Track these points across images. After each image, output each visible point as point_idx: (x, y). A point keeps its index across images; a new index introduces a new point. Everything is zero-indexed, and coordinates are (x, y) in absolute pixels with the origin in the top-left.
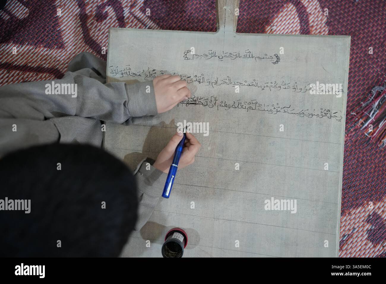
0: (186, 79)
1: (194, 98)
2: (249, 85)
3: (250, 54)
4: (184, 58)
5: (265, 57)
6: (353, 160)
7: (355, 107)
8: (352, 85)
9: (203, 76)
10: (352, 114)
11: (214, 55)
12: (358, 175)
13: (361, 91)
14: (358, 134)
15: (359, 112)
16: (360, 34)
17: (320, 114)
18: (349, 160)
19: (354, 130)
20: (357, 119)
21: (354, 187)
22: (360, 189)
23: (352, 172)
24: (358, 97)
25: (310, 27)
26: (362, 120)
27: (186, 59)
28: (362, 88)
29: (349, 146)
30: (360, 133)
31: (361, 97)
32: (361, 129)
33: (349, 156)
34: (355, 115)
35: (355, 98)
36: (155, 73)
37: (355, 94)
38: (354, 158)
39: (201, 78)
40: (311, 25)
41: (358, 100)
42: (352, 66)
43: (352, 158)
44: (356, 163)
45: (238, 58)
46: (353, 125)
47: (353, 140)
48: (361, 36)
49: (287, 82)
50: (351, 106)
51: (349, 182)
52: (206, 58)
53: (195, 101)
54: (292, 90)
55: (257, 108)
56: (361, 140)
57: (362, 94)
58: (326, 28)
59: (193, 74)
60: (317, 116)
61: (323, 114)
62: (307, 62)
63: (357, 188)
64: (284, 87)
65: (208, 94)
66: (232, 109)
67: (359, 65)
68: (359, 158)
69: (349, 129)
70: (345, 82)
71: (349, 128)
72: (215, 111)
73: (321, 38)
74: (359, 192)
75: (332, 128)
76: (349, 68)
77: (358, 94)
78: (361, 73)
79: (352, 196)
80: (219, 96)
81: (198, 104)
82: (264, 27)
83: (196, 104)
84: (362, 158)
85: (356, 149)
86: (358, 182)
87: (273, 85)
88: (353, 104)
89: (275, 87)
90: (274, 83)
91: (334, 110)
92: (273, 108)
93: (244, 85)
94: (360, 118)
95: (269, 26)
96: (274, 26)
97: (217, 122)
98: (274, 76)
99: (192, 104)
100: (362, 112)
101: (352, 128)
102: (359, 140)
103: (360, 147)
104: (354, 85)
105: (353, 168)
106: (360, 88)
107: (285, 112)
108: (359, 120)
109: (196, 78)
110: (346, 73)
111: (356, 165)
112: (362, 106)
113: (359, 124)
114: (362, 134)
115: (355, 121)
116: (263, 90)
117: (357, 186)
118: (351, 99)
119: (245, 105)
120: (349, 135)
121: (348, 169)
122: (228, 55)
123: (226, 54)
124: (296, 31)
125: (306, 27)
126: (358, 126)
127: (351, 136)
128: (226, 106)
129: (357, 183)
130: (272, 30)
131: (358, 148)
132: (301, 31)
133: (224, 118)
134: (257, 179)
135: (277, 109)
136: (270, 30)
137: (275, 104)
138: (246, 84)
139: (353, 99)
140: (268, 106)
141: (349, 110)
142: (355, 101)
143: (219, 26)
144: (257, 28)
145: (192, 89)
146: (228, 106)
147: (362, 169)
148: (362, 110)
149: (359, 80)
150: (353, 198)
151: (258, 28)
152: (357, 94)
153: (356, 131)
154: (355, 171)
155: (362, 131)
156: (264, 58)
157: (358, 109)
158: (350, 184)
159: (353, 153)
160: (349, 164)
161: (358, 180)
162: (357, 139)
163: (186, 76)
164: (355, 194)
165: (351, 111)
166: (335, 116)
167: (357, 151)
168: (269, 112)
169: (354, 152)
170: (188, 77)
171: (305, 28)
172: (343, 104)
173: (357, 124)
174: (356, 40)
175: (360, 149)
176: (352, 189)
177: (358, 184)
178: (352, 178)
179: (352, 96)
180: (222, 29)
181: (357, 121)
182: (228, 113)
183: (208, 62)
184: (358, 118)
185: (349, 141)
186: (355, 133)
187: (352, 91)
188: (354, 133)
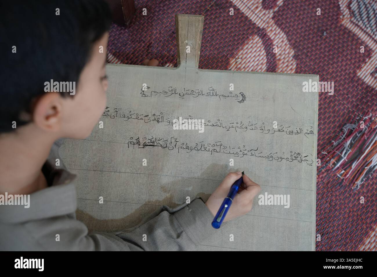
0: (143, 118)
1: (152, 140)
2: (213, 126)
3: (214, 92)
4: (142, 95)
5: (230, 95)
6: (326, 203)
7: (326, 146)
8: (322, 122)
9: (162, 115)
10: (323, 154)
11: (174, 92)
12: (331, 221)
13: (332, 129)
14: (330, 175)
15: (331, 151)
16: (329, 68)
17: (290, 158)
18: (321, 204)
19: (325, 171)
20: (328, 159)
21: (327, 234)
22: (334, 236)
23: (325, 218)
24: (329, 135)
25: (277, 60)
26: (333, 160)
27: (144, 95)
28: (332, 126)
29: (321, 188)
30: (332, 174)
31: (332, 135)
32: (333, 170)
33: (321, 199)
34: (326, 154)
35: (326, 136)
36: (109, 111)
37: (326, 132)
38: (327, 202)
39: (160, 117)
40: (278, 58)
41: (329, 139)
42: (322, 102)
43: (324, 202)
44: (329, 207)
45: (200, 95)
46: (325, 166)
47: (324, 181)
48: (331, 71)
49: (254, 123)
50: (322, 144)
51: (321, 228)
52: (166, 95)
53: (153, 142)
54: (260, 131)
55: (222, 151)
56: (333, 181)
57: (332, 131)
58: (294, 62)
59: (151, 112)
60: (287, 160)
61: (293, 157)
62: (274, 101)
63: (330, 236)
64: (251, 127)
65: (168, 134)
66: (194, 152)
67: (329, 101)
68: (331, 201)
69: (320, 170)
70: (315, 123)
71: (320, 168)
72: (175, 154)
73: (289, 76)
74: (333, 240)
75: (303, 173)
76: (319, 104)
77: (329, 132)
78: (331, 110)
79: (326, 245)
80: (180, 137)
81: (156, 146)
82: (228, 59)
83: (154, 146)
84: (335, 202)
85: (328, 192)
86: (332, 228)
87: (239, 125)
88: (323, 143)
89: (241, 128)
90: (239, 123)
91: (304, 153)
92: (239, 150)
93: (208, 125)
94: (331, 157)
95: (234, 59)
96: (239, 58)
97: (177, 166)
98: (240, 116)
99: (150, 145)
100: (333, 152)
101: (323, 168)
102: (332, 182)
103: (333, 189)
104: (324, 122)
105: (325, 213)
106: (331, 126)
107: (252, 155)
108: (330, 159)
109: (154, 117)
110: (315, 114)
111: (328, 209)
112: (333, 144)
113: (331, 164)
114: (334, 175)
115: (326, 161)
116: (227, 131)
117: (330, 233)
118: (322, 136)
119: (208, 148)
120: (320, 177)
121: (320, 214)
122: (189, 92)
123: (187, 92)
124: (262, 64)
125: (273, 60)
126: (330, 166)
127: (322, 177)
128: (188, 148)
129: (330, 230)
130: (236, 62)
131: (330, 191)
132: (268, 64)
133: (186, 161)
134: (223, 231)
135: (243, 151)
136: (235, 63)
137: (242, 147)
138: (210, 124)
139: (324, 137)
140: (234, 148)
141: (319, 149)
142: (325, 140)
143: (180, 61)
144: (220, 60)
145: (150, 129)
146: (190, 149)
147: (334, 214)
148: (333, 149)
149: (330, 117)
150: (326, 246)
151: (222, 60)
152: (327, 132)
153: (328, 172)
154: (328, 216)
155: (334, 172)
156: (228, 96)
157: (329, 148)
158: (323, 231)
159: (326, 197)
160: (322, 208)
161: (331, 226)
162: (329, 180)
163: (143, 115)
164: (329, 242)
165: (322, 150)
166: (305, 160)
167: (329, 194)
168: (235, 155)
169: (327, 195)
170: (146, 116)
171: (272, 62)
172: (313, 147)
173: (328, 164)
174: (325, 75)
175: (333, 191)
176: (325, 237)
177: (332, 231)
178: (324, 225)
179: (322, 134)
180: (183, 63)
181: (329, 161)
182: (190, 156)
183: (168, 99)
184: (330, 157)
185: (320, 183)
186: (327, 174)
187: (323, 129)
188: (325, 174)
